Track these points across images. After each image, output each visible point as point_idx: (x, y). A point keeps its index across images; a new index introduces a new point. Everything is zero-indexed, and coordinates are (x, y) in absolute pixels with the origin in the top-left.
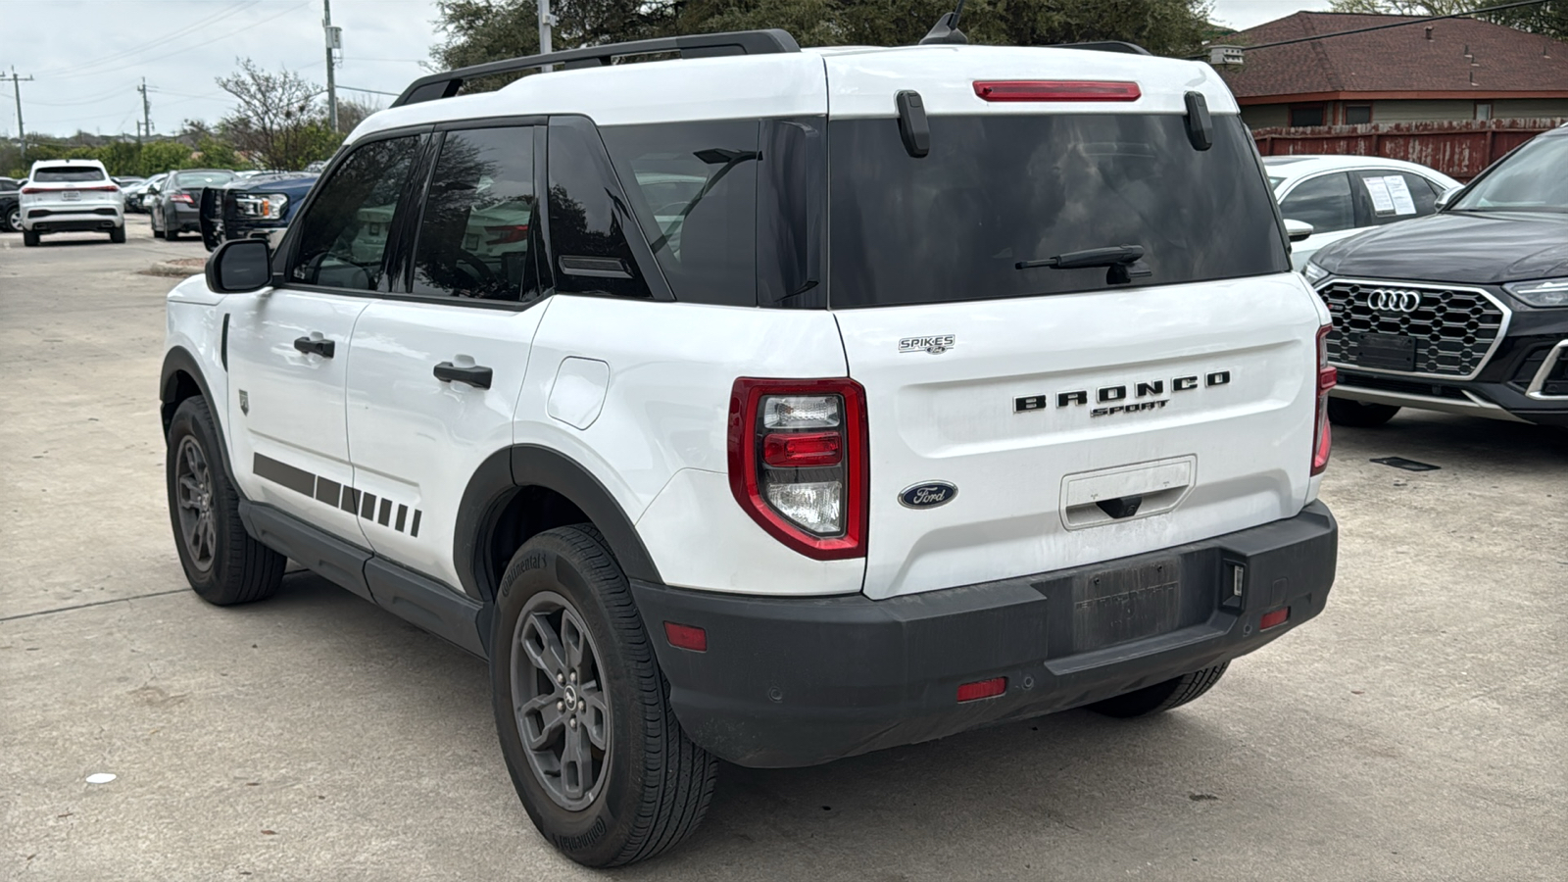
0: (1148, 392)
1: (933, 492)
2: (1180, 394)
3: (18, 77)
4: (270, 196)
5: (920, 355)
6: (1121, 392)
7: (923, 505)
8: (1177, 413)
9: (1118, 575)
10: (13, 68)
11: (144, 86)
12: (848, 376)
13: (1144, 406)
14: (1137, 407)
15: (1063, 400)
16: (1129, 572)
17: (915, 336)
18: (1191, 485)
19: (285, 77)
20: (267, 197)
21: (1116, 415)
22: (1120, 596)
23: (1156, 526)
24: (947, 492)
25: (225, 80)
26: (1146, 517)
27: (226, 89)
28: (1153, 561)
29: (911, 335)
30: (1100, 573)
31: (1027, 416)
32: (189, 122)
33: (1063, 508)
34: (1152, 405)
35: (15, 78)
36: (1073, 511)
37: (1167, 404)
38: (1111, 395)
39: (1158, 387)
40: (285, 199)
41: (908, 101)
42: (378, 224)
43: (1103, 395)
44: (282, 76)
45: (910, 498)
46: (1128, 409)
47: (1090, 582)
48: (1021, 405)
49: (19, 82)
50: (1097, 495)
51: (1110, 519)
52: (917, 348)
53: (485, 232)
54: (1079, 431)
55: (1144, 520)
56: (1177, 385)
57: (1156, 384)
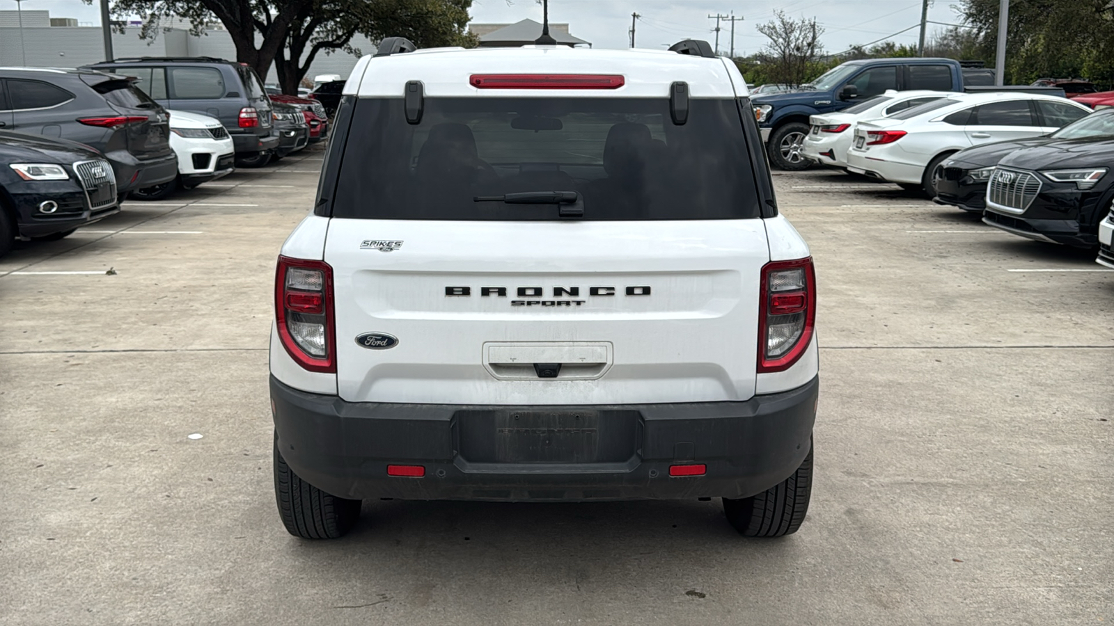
0: (564, 294)
1: (379, 340)
2: (596, 298)
3: (735, 18)
4: (763, 106)
5: (374, 251)
6: (538, 292)
7: (371, 346)
8: (595, 311)
9: (537, 415)
10: (732, 12)
11: (815, 23)
12: (323, 260)
13: (559, 303)
14: (553, 303)
15: (486, 292)
16: (548, 415)
17: (374, 239)
18: (609, 362)
19: (803, 22)
20: (761, 107)
21: (533, 306)
22: (539, 431)
23: (581, 387)
24: (390, 342)
25: (762, 25)
26: (572, 380)
27: (762, 32)
28: (571, 411)
29: (371, 238)
30: (520, 411)
31: (454, 299)
32: (852, 47)
33: (486, 363)
34: (568, 303)
35: (733, 19)
36: (497, 367)
37: (582, 304)
38: (529, 292)
39: (574, 292)
40: (771, 108)
41: (414, 88)
42: (818, 127)
43: (521, 292)
44: (801, 22)
45: (362, 341)
46: (544, 303)
47: (511, 417)
48: (450, 291)
49: (735, 22)
50: (515, 359)
51: (537, 377)
52: (373, 247)
53: (866, 136)
54: (502, 315)
55: (570, 382)
56: (594, 292)
57: (572, 289)
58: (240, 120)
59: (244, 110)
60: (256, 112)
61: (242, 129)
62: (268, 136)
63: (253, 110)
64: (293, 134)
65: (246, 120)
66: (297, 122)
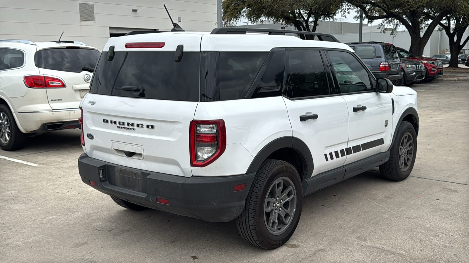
2: (138, 128)
6: (124, 124)
7: (89, 138)
8: (138, 133)
9: (125, 170)
13: (129, 129)
14: (127, 128)
15: (111, 122)
16: (128, 171)
18: (143, 154)
21: (123, 129)
22: (126, 176)
23: (139, 162)
24: (92, 137)
28: (134, 171)
30: (121, 168)
31: (105, 124)
33: (113, 148)
34: (131, 129)
37: (135, 130)
39: (132, 125)
43: (120, 123)
45: (88, 136)
46: (125, 128)
47: (119, 169)
48: (104, 121)
50: (119, 148)
52: (90, 103)
54: (115, 131)
56: (138, 125)
57: (132, 123)
58: (380, 68)
59: (382, 63)
60: (388, 64)
61: (380, 71)
62: (398, 74)
63: (387, 63)
64: (414, 73)
65: (383, 67)
66: (420, 69)
